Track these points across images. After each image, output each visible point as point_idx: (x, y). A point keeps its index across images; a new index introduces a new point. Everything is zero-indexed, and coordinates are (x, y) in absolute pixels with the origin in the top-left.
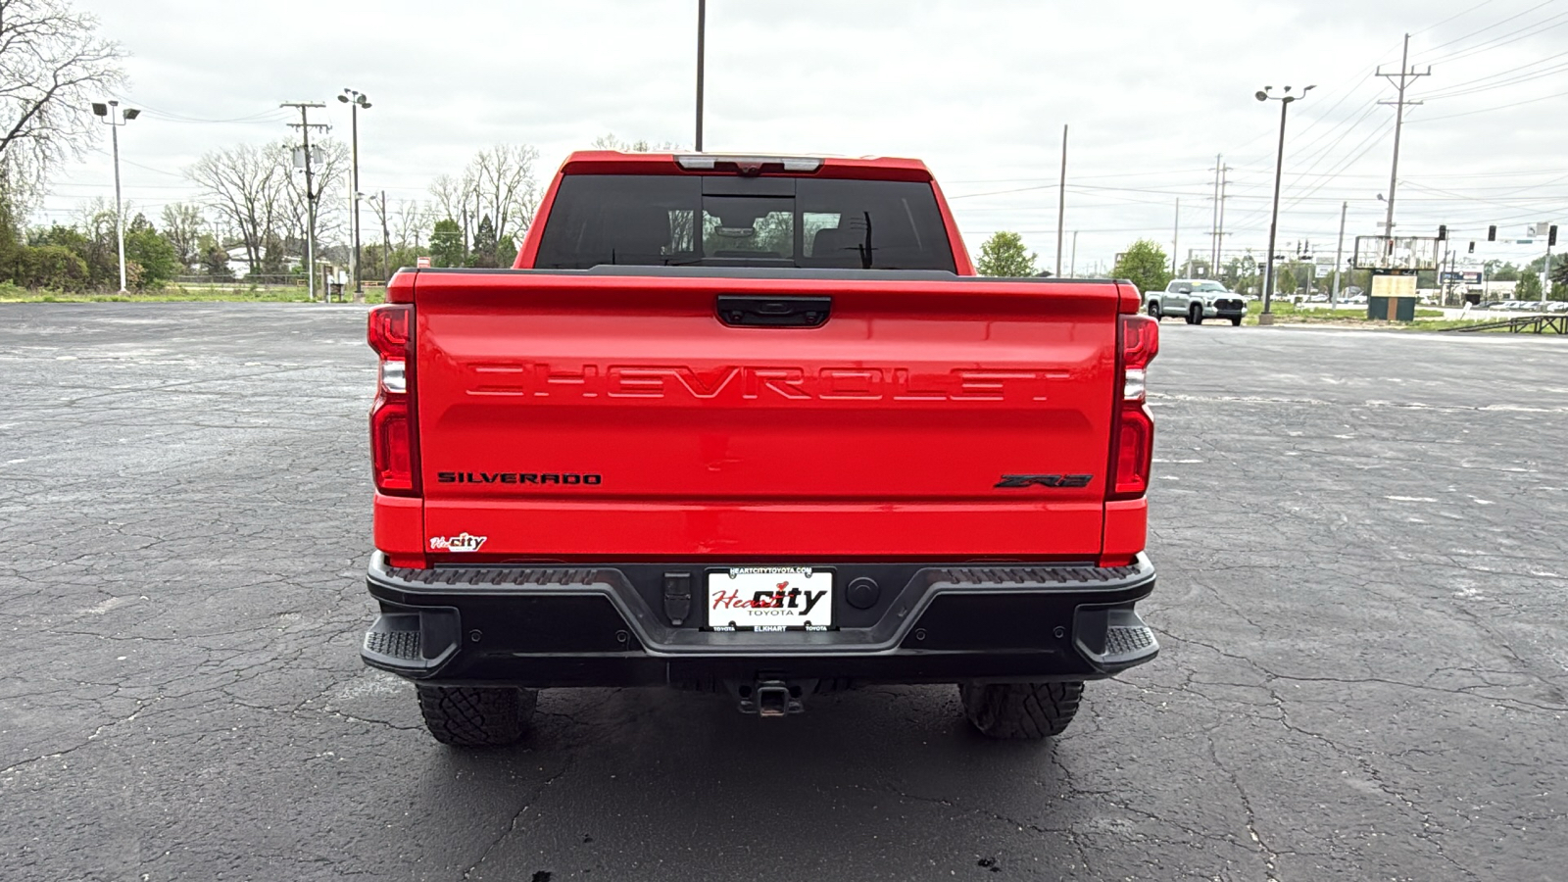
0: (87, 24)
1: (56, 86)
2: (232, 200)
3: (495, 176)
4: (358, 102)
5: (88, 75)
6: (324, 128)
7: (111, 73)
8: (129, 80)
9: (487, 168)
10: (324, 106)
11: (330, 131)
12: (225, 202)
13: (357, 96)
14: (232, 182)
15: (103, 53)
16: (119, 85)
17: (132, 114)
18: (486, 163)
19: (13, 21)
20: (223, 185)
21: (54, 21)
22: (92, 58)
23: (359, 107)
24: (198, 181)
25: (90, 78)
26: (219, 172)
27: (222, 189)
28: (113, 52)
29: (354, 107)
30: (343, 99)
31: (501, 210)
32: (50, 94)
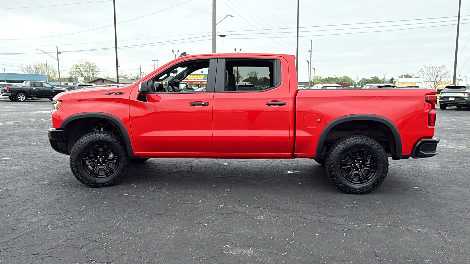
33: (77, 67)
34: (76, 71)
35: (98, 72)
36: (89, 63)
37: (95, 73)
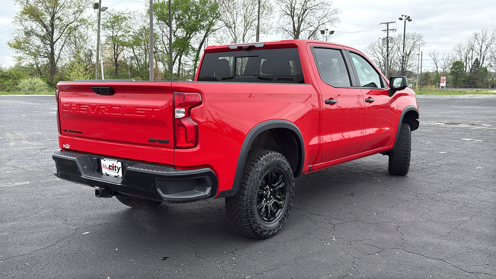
0: (329, 4)
1: (319, 26)
2: (378, 59)
3: (481, 42)
4: (407, 19)
5: (328, 21)
6: (395, 30)
7: (335, 19)
8: (340, 20)
9: (477, 39)
10: (395, 22)
11: (397, 31)
12: (375, 59)
13: (406, 17)
14: (379, 52)
15: (334, 13)
16: (337, 22)
17: (332, 32)
18: (477, 37)
19: (309, 7)
20: (376, 53)
21: (320, 4)
22: (330, 15)
23: (407, 21)
24: (368, 52)
25: (329, 22)
26: (375, 49)
27: (375, 55)
28: (336, 12)
29: (405, 21)
30: (401, 19)
31: (482, 56)
32: (317, 28)
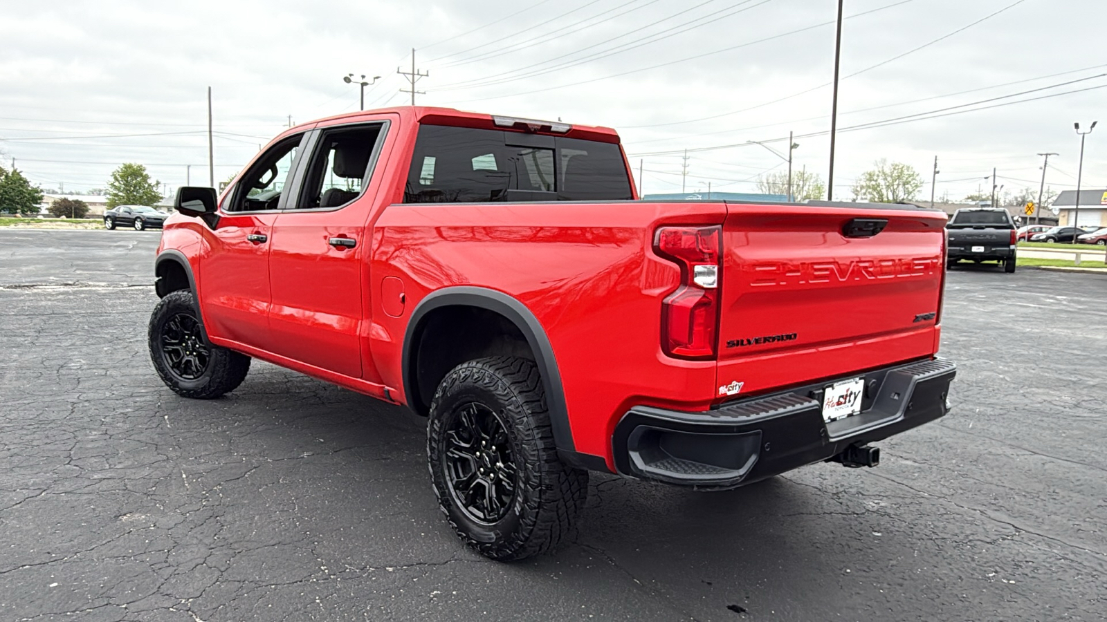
33: (870, 177)
34: (869, 187)
35: (918, 189)
36: (901, 167)
37: (910, 190)
